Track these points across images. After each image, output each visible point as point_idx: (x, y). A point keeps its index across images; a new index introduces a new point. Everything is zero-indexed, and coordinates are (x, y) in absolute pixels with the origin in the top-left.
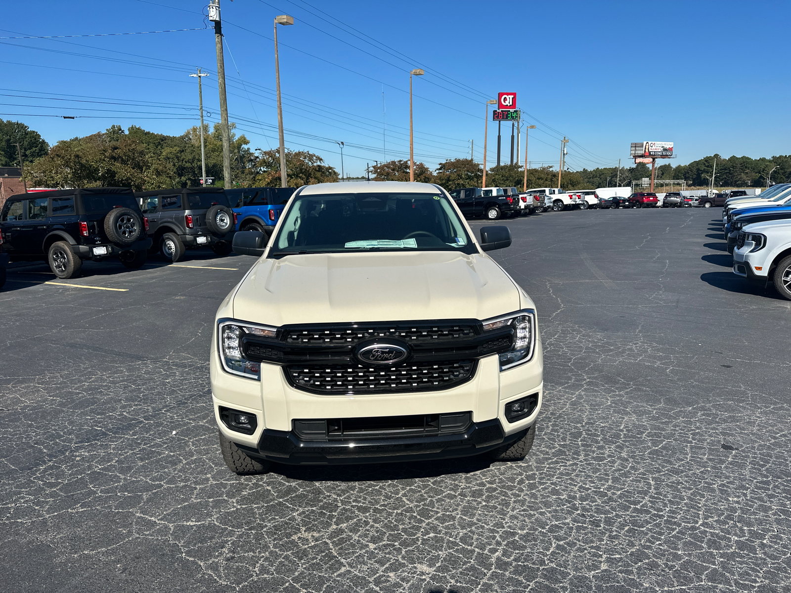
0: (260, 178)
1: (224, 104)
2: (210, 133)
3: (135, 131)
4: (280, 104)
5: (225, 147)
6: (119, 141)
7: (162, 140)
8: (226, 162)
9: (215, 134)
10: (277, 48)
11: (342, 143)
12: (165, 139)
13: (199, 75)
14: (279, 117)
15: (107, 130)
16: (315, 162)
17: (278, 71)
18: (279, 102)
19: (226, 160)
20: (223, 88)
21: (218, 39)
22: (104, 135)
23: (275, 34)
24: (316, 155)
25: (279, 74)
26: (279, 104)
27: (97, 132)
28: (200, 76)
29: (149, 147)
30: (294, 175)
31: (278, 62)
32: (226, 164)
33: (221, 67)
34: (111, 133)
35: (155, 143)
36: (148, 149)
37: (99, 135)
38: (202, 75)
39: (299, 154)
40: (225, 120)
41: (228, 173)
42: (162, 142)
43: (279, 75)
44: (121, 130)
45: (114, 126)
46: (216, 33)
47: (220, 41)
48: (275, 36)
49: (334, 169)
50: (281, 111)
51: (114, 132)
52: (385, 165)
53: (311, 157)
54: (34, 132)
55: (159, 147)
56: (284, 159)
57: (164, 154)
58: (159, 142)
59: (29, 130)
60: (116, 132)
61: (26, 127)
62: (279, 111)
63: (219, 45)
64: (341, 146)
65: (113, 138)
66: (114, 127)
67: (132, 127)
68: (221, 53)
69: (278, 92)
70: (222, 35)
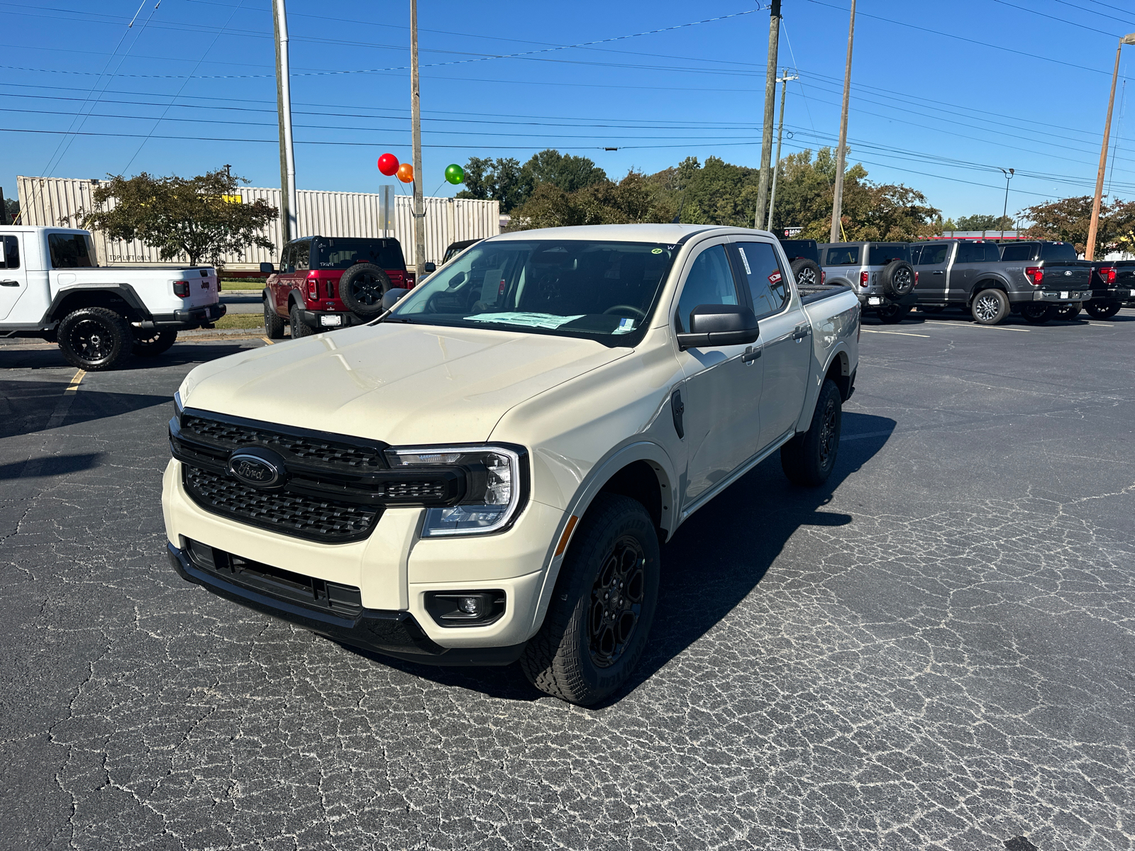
0: (814, 226)
1: (769, 118)
2: (811, 163)
3: (714, 164)
4: (846, 113)
5: (762, 181)
6: (692, 178)
7: (744, 175)
8: (761, 203)
9: (818, 163)
10: (853, 25)
11: (1012, 171)
12: (749, 174)
13: (784, 79)
14: (842, 132)
15: (680, 164)
16: (909, 202)
17: (850, 61)
18: (844, 109)
19: (761, 200)
20: (771, 95)
21: (774, 23)
22: (675, 170)
23: (853, 5)
24: (915, 191)
25: (850, 66)
26: (844, 112)
27: (668, 168)
28: (785, 81)
29: (726, 185)
30: (868, 221)
31: (851, 48)
32: (760, 206)
33: (772, 65)
34: (684, 167)
35: (734, 180)
36: (725, 188)
37: (670, 171)
38: (788, 78)
39: (885, 189)
40: (768, 141)
41: (761, 220)
42: (744, 179)
43: (850, 68)
44: (696, 163)
45: (689, 158)
46: (771, 15)
47: (775, 26)
48: (852, 7)
49: (940, 213)
50: (846, 124)
51: (687, 166)
52: (1055, 206)
53: (904, 193)
54: (600, 169)
55: (739, 185)
56: (839, 196)
57: (743, 194)
58: (740, 178)
59: (595, 167)
60: (690, 165)
61: (592, 164)
62: (842, 124)
63: (774, 32)
64: (1009, 175)
65: (685, 174)
66: (689, 160)
67: (711, 158)
68: (774, 43)
69: (845, 94)
70: (779, 16)
